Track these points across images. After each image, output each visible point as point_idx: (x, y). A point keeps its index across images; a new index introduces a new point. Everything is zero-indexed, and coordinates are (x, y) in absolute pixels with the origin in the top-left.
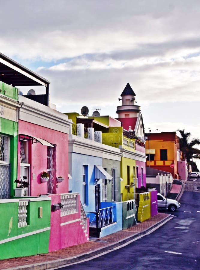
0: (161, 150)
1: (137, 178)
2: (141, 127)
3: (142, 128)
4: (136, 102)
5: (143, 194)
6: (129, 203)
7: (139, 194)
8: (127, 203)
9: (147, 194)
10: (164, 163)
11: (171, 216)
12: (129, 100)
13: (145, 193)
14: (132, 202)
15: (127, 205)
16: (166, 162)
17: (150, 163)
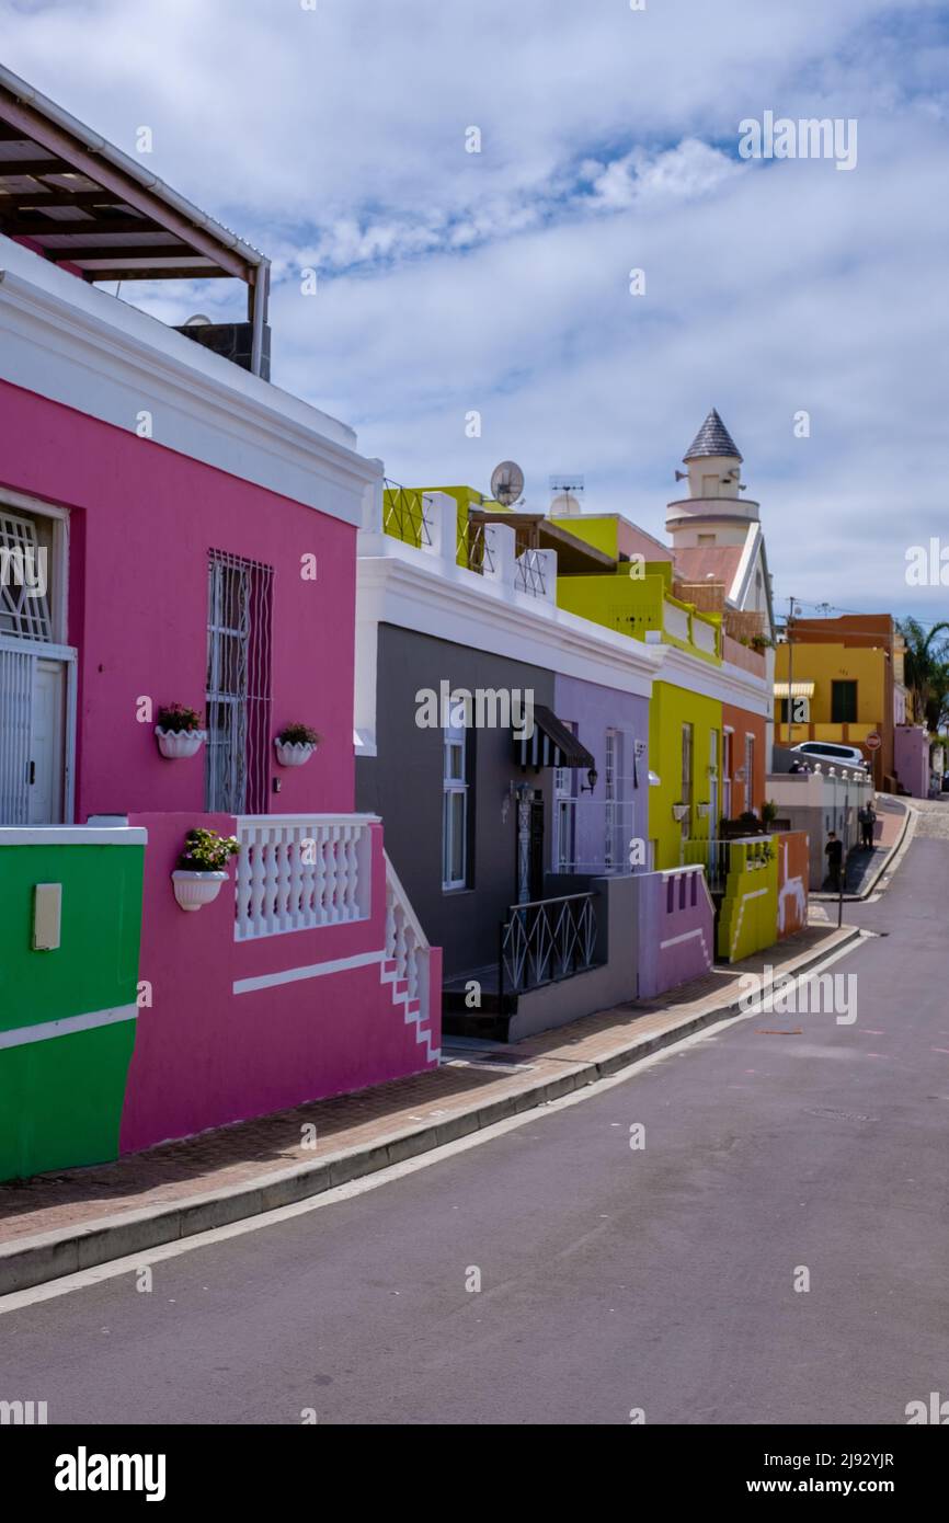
0: (836, 685)
1: (729, 780)
2: (758, 583)
3: (763, 590)
4: (743, 488)
5: (744, 841)
6: (678, 878)
7: (728, 845)
8: (666, 880)
9: (766, 843)
10: (845, 733)
11: (857, 935)
12: (717, 476)
13: (753, 840)
14: (689, 875)
15: (665, 888)
16: (852, 727)
17: (793, 732)
